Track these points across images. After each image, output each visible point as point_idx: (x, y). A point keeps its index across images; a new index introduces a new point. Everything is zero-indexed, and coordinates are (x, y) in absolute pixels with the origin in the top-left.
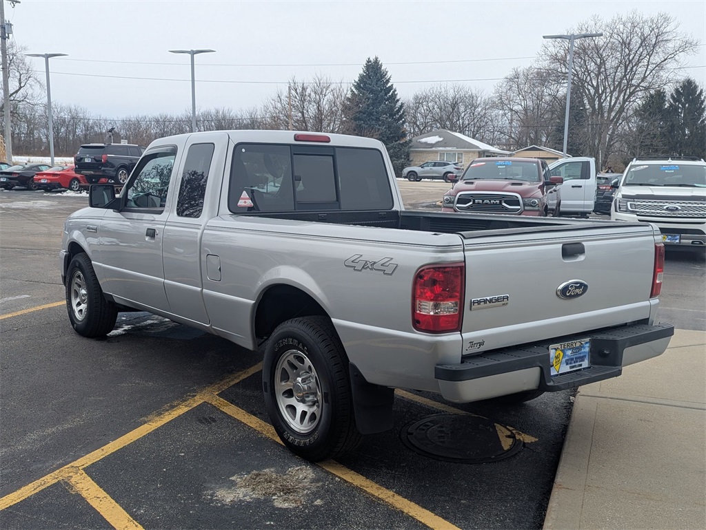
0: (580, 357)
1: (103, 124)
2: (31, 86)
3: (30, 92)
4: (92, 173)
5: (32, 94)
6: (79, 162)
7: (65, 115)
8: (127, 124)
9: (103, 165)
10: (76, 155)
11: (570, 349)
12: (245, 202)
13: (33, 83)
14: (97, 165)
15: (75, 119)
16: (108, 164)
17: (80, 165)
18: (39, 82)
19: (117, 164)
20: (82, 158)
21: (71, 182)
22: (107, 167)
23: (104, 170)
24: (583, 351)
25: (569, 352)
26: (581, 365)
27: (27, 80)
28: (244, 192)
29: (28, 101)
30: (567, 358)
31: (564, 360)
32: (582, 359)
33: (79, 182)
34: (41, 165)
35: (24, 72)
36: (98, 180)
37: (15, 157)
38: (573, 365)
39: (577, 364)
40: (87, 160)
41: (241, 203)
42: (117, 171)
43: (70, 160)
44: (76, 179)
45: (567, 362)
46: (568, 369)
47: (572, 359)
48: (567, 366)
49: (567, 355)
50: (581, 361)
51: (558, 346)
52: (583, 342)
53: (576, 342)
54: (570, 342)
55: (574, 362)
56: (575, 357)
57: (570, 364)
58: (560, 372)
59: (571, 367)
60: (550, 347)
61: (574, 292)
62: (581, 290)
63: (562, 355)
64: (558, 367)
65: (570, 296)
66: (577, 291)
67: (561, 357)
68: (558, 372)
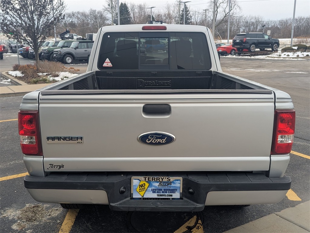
0: (169, 190)
1: (270, 23)
2: (236, 8)
3: (235, 11)
4: (239, 46)
5: (236, 12)
6: (234, 42)
7: (253, 20)
8: (281, 22)
9: (244, 43)
10: (233, 39)
11: (158, 182)
13: (236, 7)
14: (241, 43)
15: (258, 22)
16: (246, 42)
17: (235, 43)
18: (239, 6)
19: (251, 42)
20: (235, 40)
21: (231, 51)
22: (246, 43)
23: (244, 45)
24: (173, 185)
25: (157, 184)
27: (234, 6)
28: (107, 59)
29: (234, 15)
30: (153, 188)
33: (235, 51)
34: (221, 44)
35: (233, 2)
36: (243, 50)
37: (223, 40)
38: (162, 194)
39: (166, 194)
40: (238, 41)
41: (105, 65)
42: (251, 45)
43: (231, 41)
44: (234, 49)
45: (154, 191)
46: (155, 196)
47: (161, 190)
48: (154, 194)
49: (154, 186)
50: (172, 192)
51: (142, 178)
52: (172, 179)
53: (162, 177)
54: (156, 177)
55: (162, 192)
56: (163, 188)
57: (157, 192)
58: (145, 197)
59: (158, 195)
60: (133, 177)
61: (154, 141)
62: (164, 140)
63: (147, 185)
64: (142, 193)
65: (151, 144)
66: (159, 140)
67: (146, 187)
68: (143, 196)
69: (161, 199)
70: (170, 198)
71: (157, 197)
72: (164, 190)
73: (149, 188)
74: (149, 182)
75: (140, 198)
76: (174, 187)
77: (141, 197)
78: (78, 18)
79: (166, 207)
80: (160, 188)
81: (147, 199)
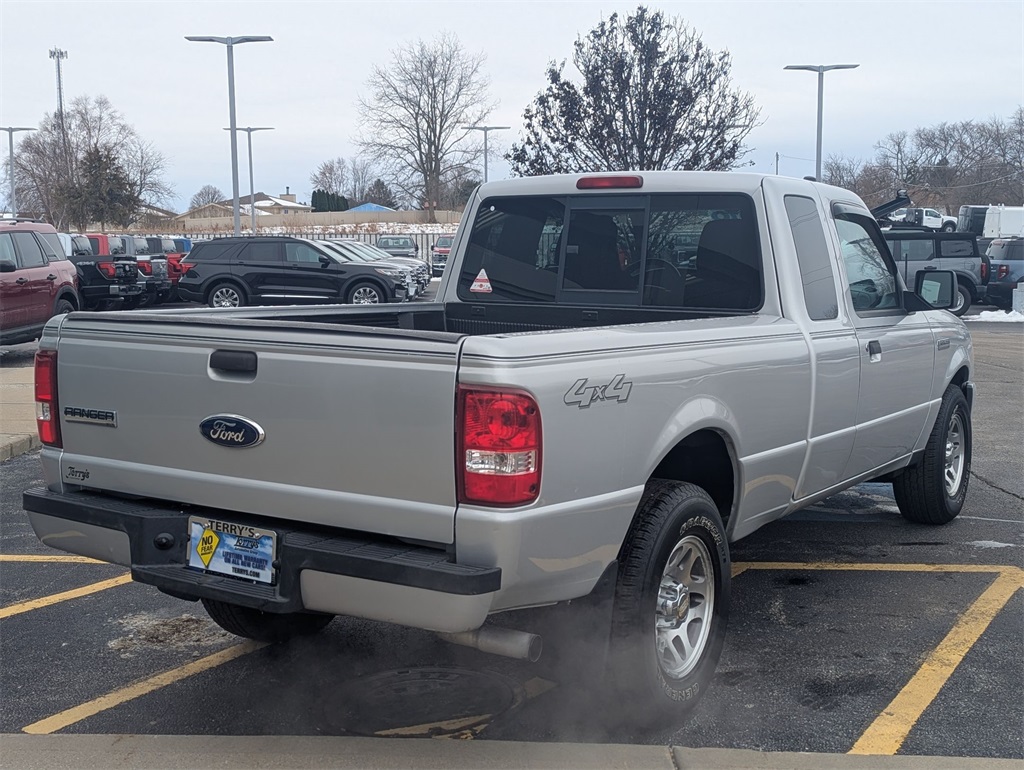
0: (254, 559)
11: (234, 537)
12: (481, 286)
24: (260, 549)
25: (232, 542)
26: (258, 575)
28: (483, 271)
30: (226, 550)
31: (221, 551)
32: (261, 563)
38: (241, 567)
39: (250, 569)
41: (475, 287)
45: (227, 558)
46: (228, 569)
47: (239, 557)
48: (227, 564)
49: (228, 546)
50: (258, 567)
51: (206, 522)
52: (258, 533)
53: (241, 526)
54: (229, 524)
55: (243, 564)
56: (243, 554)
57: (234, 562)
58: (210, 568)
59: (235, 570)
60: (193, 518)
61: (224, 435)
62: (240, 436)
63: (216, 540)
64: (207, 558)
65: (218, 441)
66: (231, 434)
67: (214, 544)
68: (207, 567)
69: (241, 579)
70: (253, 581)
71: (231, 572)
72: (246, 557)
73: (218, 549)
74: (217, 533)
75: (202, 570)
76: (263, 553)
77: (203, 567)
78: (963, 148)
79: (215, 590)
80: (238, 552)
81: (214, 573)
